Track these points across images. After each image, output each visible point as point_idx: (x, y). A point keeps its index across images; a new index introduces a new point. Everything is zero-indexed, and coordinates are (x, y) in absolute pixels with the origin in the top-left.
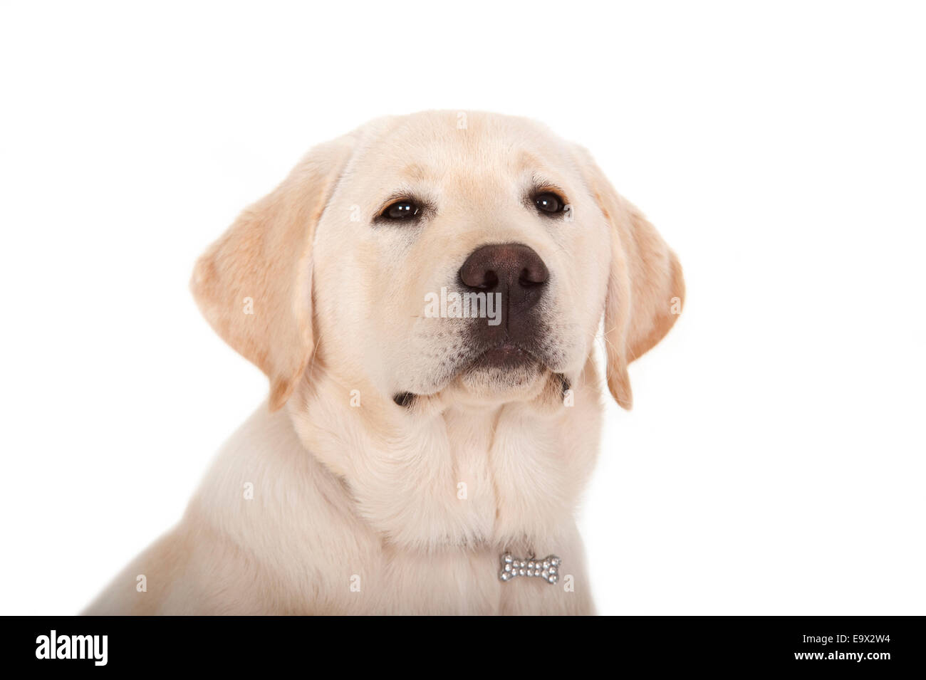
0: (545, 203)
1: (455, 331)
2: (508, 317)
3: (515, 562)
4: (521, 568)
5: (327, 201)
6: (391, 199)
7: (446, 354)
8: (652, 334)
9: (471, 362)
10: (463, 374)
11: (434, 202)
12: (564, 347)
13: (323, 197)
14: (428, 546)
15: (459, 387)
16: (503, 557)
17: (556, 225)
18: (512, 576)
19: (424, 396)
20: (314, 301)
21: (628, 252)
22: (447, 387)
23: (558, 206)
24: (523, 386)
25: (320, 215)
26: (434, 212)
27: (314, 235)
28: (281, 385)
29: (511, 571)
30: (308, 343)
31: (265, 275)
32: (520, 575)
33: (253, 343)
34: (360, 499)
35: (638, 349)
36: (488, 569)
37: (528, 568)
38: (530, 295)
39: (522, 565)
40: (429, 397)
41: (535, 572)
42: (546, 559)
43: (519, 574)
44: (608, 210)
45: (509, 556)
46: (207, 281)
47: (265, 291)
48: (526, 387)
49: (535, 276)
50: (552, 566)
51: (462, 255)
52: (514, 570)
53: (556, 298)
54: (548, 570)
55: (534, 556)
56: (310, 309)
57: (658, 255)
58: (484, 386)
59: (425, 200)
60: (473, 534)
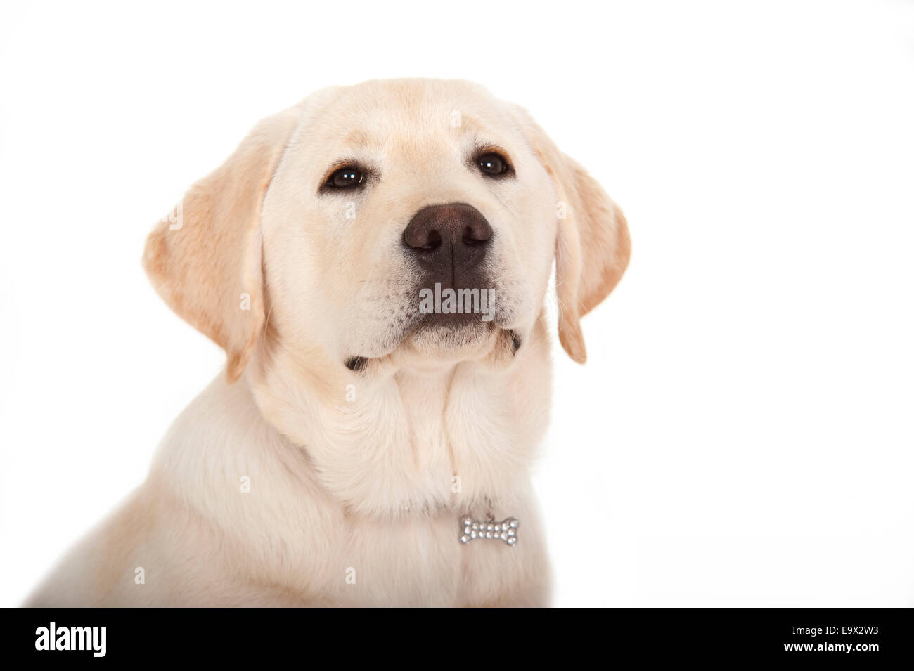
0: (489, 165)
1: (401, 293)
2: (453, 276)
3: (474, 524)
4: (480, 530)
5: (274, 172)
6: (335, 165)
7: (394, 315)
8: (600, 288)
9: (420, 322)
10: (412, 335)
11: (377, 168)
12: (511, 303)
13: (269, 168)
14: (391, 511)
15: (409, 348)
16: (463, 519)
17: (500, 186)
18: (471, 539)
19: (376, 359)
20: (264, 271)
21: (574, 206)
22: (397, 349)
23: (503, 168)
24: (472, 345)
25: (267, 186)
26: (378, 177)
27: (262, 206)
28: (234, 357)
29: (471, 533)
30: (260, 314)
31: (215, 249)
32: (480, 537)
33: (206, 315)
34: (321, 469)
35: (588, 304)
36: (448, 532)
37: (488, 531)
38: (475, 253)
39: (482, 527)
40: (380, 360)
41: (494, 534)
42: (504, 522)
43: (478, 537)
44: (550, 166)
45: (469, 519)
46: (158, 256)
47: (216, 264)
48: (476, 345)
49: (478, 234)
50: (511, 528)
51: (405, 218)
52: (473, 532)
53: (501, 255)
54: (507, 532)
55: (493, 519)
56: (260, 281)
57: (603, 210)
58: (434, 346)
59: (369, 167)
60: (434, 498)
